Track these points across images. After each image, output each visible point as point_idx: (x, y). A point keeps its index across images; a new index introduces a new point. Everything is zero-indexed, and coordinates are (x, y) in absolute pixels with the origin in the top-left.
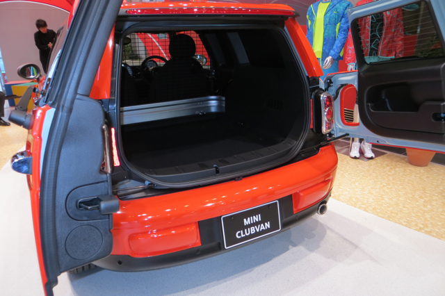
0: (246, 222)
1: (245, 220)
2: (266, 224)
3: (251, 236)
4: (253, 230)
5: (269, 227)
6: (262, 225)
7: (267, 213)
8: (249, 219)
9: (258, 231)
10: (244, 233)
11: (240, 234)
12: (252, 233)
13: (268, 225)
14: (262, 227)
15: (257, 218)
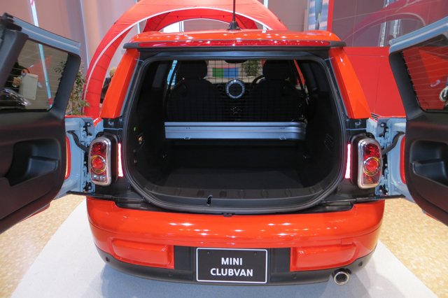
0: (224, 261)
1: (223, 259)
2: (248, 271)
3: (228, 278)
4: (231, 272)
5: (251, 275)
6: (243, 270)
7: (251, 260)
8: (227, 259)
9: (237, 274)
10: (220, 272)
11: (215, 272)
12: (229, 275)
13: (250, 273)
14: (243, 273)
15: (237, 261)
